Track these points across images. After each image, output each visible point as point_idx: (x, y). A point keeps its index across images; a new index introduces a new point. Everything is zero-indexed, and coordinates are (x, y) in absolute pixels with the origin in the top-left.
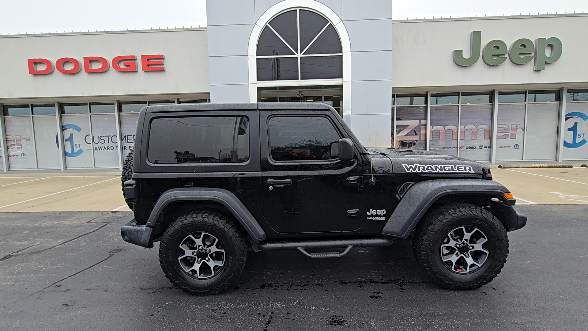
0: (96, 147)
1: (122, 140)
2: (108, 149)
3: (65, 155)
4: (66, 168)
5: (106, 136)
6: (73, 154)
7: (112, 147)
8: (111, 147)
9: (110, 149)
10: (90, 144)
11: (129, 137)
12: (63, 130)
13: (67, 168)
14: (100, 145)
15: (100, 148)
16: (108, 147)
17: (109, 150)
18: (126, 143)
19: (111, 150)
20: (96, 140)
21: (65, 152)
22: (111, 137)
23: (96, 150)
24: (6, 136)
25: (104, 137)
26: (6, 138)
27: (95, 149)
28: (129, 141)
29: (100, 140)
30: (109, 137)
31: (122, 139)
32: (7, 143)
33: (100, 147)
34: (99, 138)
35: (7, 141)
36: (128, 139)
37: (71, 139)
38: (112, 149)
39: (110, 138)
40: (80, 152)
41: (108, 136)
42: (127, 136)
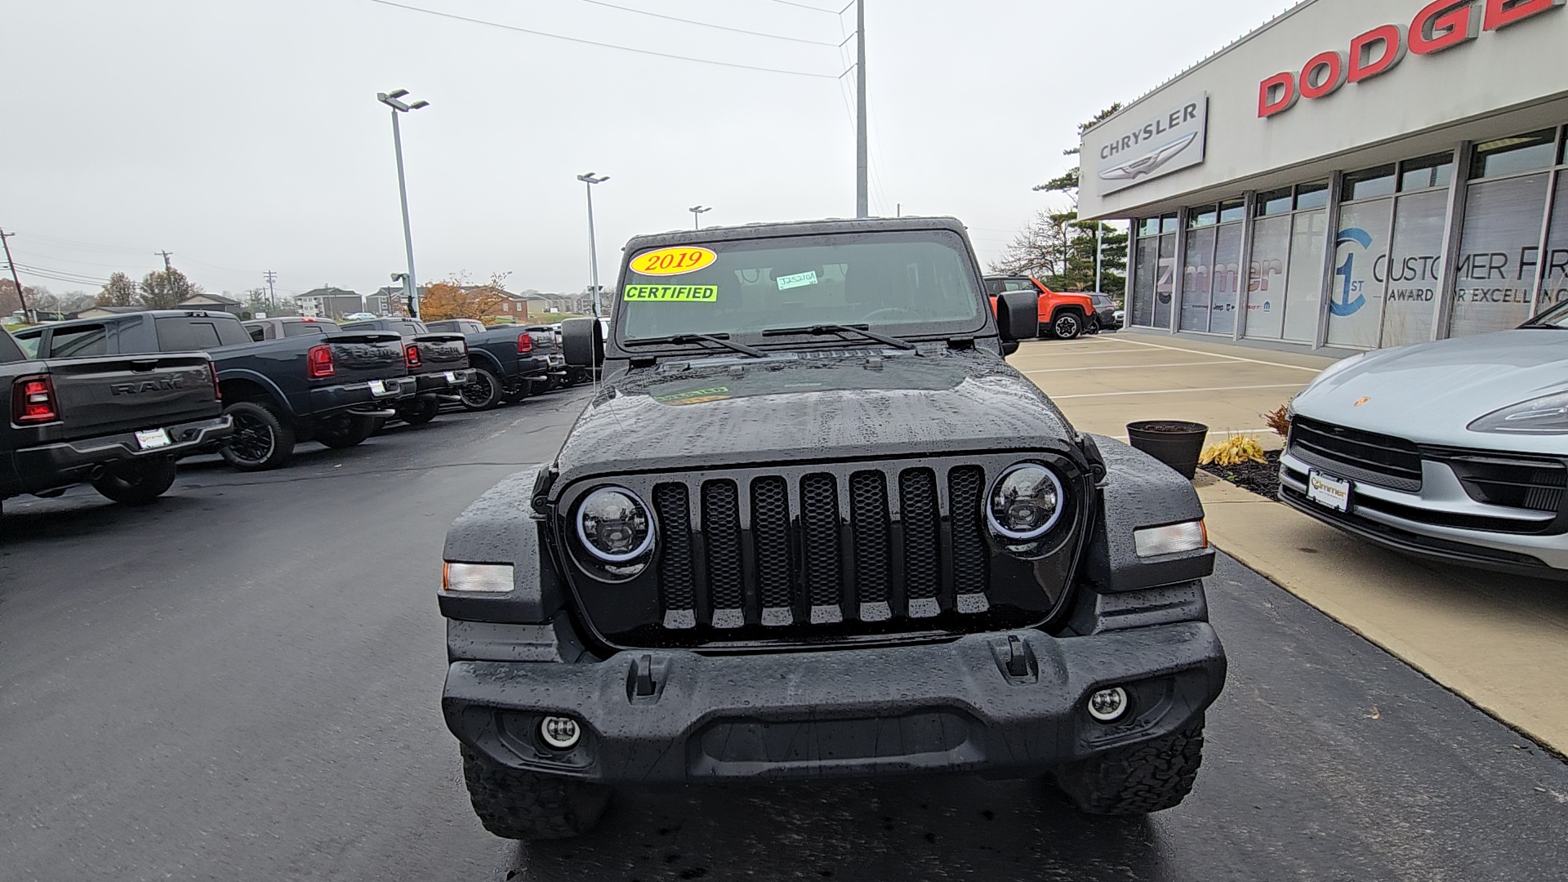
0: (1393, 292)
1: (1458, 269)
2: (1418, 295)
3: (1331, 310)
4: (1327, 343)
5: (1420, 258)
6: (1347, 309)
7: (1429, 293)
8: (1427, 290)
9: (1423, 297)
10: (1381, 281)
11: (1479, 261)
12: (1338, 244)
13: (1326, 345)
14: (1403, 285)
15: (1402, 295)
16: (1419, 290)
17: (1422, 300)
18: (1467, 277)
19: (1426, 300)
20: (1396, 274)
21: (1332, 301)
22: (1432, 260)
23: (1392, 299)
24: (1251, 261)
25: (1416, 260)
26: (1251, 268)
27: (1391, 296)
28: (1478, 272)
29: (1406, 269)
30: (1428, 260)
31: (1460, 266)
32: (1250, 278)
33: (1402, 293)
34: (1405, 262)
35: (1250, 273)
36: (1474, 267)
37: (1346, 270)
38: (1428, 298)
39: (1429, 262)
40: (1361, 300)
41: (1426, 258)
42: (1475, 255)
